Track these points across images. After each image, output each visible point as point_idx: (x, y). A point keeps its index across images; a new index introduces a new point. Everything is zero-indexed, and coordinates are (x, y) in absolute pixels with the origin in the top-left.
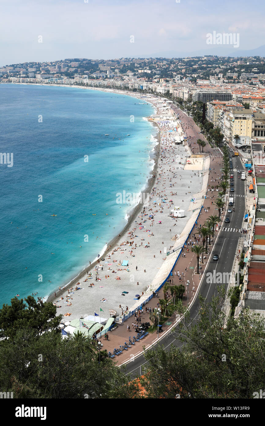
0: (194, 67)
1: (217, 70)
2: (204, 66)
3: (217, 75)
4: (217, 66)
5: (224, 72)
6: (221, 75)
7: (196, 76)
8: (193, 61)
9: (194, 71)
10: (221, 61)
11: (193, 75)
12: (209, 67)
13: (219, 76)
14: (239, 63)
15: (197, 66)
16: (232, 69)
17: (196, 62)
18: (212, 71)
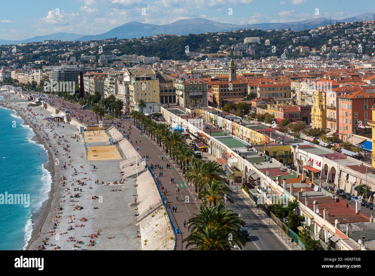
0: (35, 52)
1: (67, 55)
2: (47, 51)
3: (69, 59)
4: (65, 50)
5: (77, 55)
6: (73, 59)
7: (39, 63)
8: (32, 46)
9: (36, 57)
10: (68, 46)
11: (36, 62)
12: (54, 52)
13: (71, 60)
14: (92, 45)
15: (38, 52)
16: (86, 52)
17: (36, 48)
18: (61, 56)
